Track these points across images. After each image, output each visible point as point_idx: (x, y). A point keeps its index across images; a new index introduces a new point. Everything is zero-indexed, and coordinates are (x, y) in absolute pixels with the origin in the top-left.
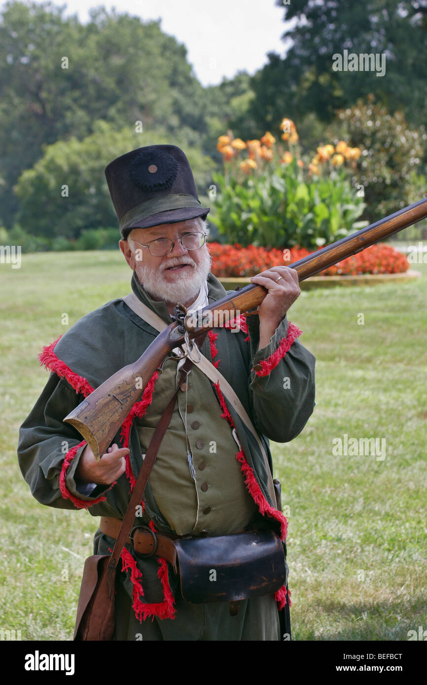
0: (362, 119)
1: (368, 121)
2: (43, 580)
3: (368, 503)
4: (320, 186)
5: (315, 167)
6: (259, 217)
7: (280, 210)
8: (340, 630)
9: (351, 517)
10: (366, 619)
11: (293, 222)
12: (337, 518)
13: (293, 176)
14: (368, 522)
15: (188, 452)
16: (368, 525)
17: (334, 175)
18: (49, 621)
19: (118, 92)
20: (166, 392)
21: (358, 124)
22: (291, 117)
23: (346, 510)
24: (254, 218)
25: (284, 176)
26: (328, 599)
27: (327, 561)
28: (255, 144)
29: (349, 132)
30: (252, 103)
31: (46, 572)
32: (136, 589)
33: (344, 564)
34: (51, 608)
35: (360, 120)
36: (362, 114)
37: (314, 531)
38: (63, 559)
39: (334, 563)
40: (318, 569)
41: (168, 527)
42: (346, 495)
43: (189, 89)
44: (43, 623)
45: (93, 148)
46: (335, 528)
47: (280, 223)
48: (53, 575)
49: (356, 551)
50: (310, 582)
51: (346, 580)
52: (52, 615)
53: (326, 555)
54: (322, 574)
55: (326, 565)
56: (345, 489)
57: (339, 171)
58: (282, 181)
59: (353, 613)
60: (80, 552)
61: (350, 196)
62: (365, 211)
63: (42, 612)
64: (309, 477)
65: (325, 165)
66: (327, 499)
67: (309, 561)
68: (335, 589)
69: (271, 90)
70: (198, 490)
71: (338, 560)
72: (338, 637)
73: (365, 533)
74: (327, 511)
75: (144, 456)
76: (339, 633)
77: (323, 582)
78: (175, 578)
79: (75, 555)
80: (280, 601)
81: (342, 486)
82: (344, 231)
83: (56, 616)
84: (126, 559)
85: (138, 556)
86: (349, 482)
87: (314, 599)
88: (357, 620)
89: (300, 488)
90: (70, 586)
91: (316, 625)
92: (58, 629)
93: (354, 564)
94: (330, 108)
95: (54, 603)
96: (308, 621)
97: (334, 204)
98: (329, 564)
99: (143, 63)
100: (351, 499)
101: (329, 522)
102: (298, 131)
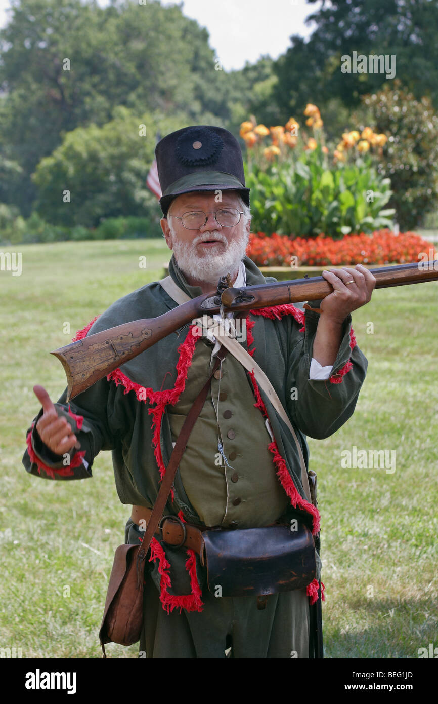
0: (389, 104)
1: (394, 106)
2: (63, 577)
3: (394, 498)
4: (345, 173)
5: (340, 153)
6: (282, 204)
7: (305, 198)
8: (366, 627)
9: (378, 512)
10: (393, 617)
11: (317, 210)
12: (363, 513)
13: (318, 163)
14: (395, 517)
15: (219, 440)
16: (395, 520)
17: (359, 162)
18: (69, 619)
19: (138, 77)
20: (199, 380)
21: (384, 110)
22: (315, 102)
23: (372, 505)
24: (278, 206)
25: (308, 163)
26: (354, 595)
27: (353, 557)
28: (278, 130)
29: (375, 118)
30: (275, 87)
31: (65, 569)
32: (164, 580)
33: (371, 560)
34: (71, 605)
35: (386, 106)
36: (388, 99)
37: (339, 527)
38: (82, 556)
39: (360, 559)
40: (344, 565)
41: (197, 517)
42: (372, 490)
43: (211, 75)
44: (62, 621)
45: (112, 134)
46: (361, 523)
47: (305, 211)
48: (73, 572)
49: (383, 547)
50: (336, 579)
51: (372, 577)
52: (72, 613)
53: (352, 551)
54: (347, 570)
55: (352, 561)
56: (371, 483)
57: (365, 158)
58: (307, 168)
59: (380, 610)
60: (100, 548)
61: (376, 183)
62: (392, 198)
63: (61, 609)
64: (334, 471)
65: (350, 151)
66: (353, 493)
67: (334, 557)
68: (361, 586)
69: (294, 74)
70: (228, 481)
71: (365, 556)
72: (364, 634)
73: (393, 529)
74: (352, 505)
75: (174, 444)
76: (366, 630)
77: (349, 579)
78: (202, 570)
79: (96, 551)
80: (312, 596)
81: (368, 480)
82: (370, 220)
83: (75, 614)
84: (156, 550)
85: (167, 546)
86: (375, 477)
87: (339, 596)
88: (384, 618)
89: (325, 483)
90: (90, 583)
91: (341, 623)
92: (78, 628)
93: (381, 560)
94: (355, 94)
95: (74, 600)
96: (333, 618)
97: (360, 192)
98: (354, 560)
99: (164, 47)
100: (378, 494)
101: (355, 517)
102: (323, 117)
